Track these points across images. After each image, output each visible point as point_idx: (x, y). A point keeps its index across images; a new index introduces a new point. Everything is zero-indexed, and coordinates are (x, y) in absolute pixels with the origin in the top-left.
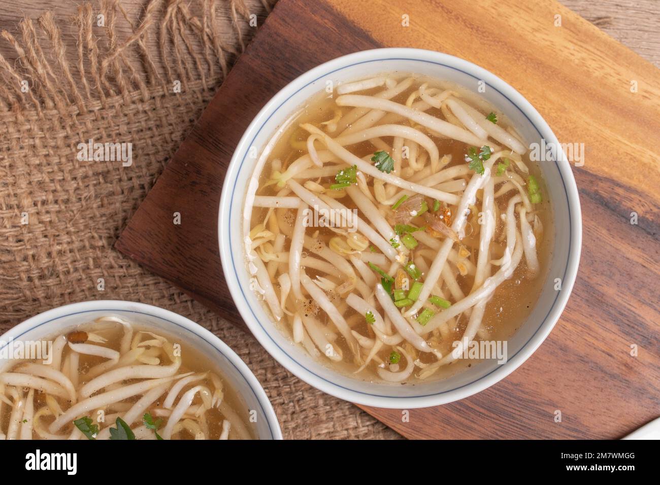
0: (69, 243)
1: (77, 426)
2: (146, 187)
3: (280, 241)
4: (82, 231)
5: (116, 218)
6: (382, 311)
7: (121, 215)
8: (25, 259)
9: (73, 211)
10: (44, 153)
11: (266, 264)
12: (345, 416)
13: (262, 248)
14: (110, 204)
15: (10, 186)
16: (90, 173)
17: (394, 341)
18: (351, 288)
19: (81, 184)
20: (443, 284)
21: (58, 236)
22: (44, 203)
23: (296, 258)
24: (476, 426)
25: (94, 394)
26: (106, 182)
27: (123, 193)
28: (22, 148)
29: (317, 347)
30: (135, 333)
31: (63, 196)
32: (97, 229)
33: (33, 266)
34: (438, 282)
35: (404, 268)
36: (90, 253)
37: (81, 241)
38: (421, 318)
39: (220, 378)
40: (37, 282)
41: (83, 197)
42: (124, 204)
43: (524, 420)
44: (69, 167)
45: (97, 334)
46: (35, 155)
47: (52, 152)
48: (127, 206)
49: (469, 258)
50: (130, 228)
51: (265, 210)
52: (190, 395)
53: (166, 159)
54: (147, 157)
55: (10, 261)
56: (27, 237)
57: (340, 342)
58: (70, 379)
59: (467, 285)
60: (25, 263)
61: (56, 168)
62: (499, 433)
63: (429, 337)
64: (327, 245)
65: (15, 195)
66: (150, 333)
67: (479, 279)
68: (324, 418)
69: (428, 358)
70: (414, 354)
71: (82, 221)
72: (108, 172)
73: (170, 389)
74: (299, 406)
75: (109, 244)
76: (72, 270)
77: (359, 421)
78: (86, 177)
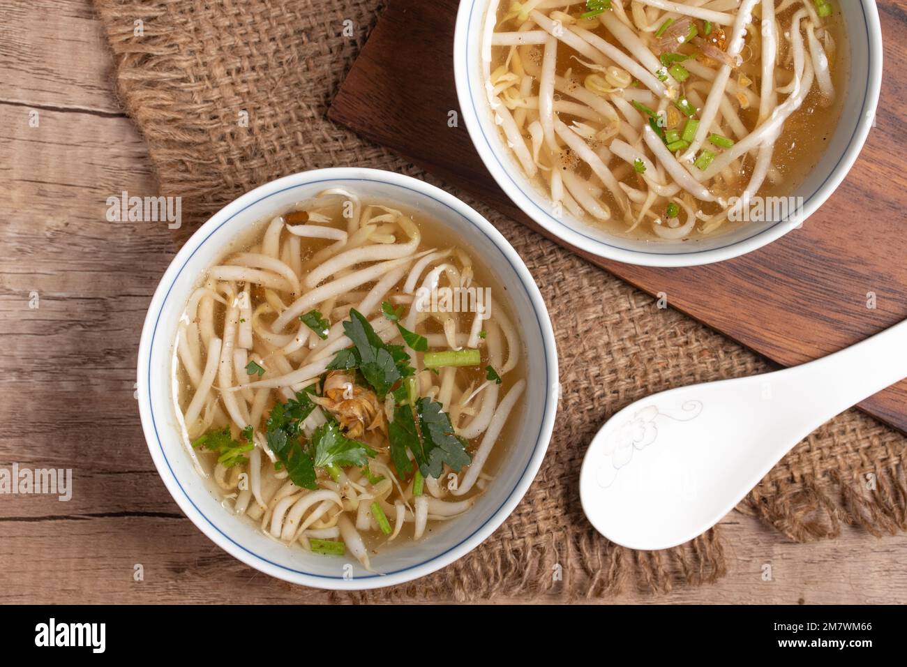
0: (272, 116)
1: (304, 322)
2: (358, 43)
3: (527, 84)
4: (286, 101)
5: (325, 82)
6: (653, 158)
7: (331, 79)
8: (223, 138)
9: (273, 79)
10: (234, 12)
11: (512, 112)
12: (615, 296)
13: (506, 93)
14: (317, 66)
15: (198, 54)
16: (291, 31)
17: (670, 191)
18: (615, 133)
19: (280, 45)
20: (722, 121)
21: (259, 108)
22: (239, 71)
23: (548, 103)
24: (772, 295)
25: (321, 284)
26: (310, 41)
27: (331, 52)
28: (207, 8)
29: (580, 205)
30: (363, 208)
31: (260, 61)
32: (304, 98)
33: (233, 146)
34: (716, 118)
35: (674, 105)
36: (298, 126)
37: (287, 112)
38: (700, 163)
39: (468, 253)
40: (238, 164)
41: (284, 60)
42: (334, 65)
43: (829, 283)
44: (264, 26)
45: (320, 213)
46: (224, 15)
47: (243, 10)
48: (338, 67)
49: (750, 87)
50: (343, 91)
51: (506, 49)
52: (434, 276)
53: (379, 8)
54: (356, 8)
55: (205, 142)
56: (222, 112)
57: (607, 198)
58: (292, 267)
59: (750, 119)
60: (223, 143)
61: (250, 28)
62: (801, 301)
63: (710, 183)
64: (583, 85)
65: (205, 64)
66: (380, 206)
67: (764, 110)
68: (590, 301)
69: (712, 208)
70: (695, 205)
71: (285, 89)
72: (312, 28)
73: (410, 270)
74: (560, 289)
75: (320, 114)
76: (278, 148)
77: (633, 302)
78: (286, 36)
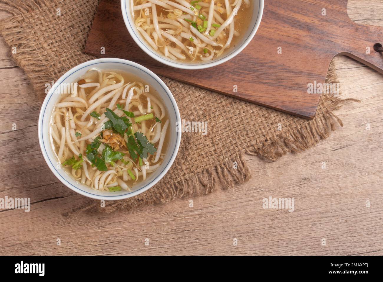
0: (66, 56)
1: (92, 115)
2: (90, 26)
3: (149, 21)
4: (70, 50)
5: (82, 42)
6: (196, 36)
7: (83, 40)
8: (51, 66)
9: (64, 44)
10: (46, 25)
11: (146, 31)
12: (194, 92)
13: (142, 25)
14: (78, 37)
15: (37, 41)
16: (67, 27)
17: (203, 46)
18: (181, 31)
19: (64, 32)
20: (215, 19)
21: (61, 55)
22: (52, 44)
23: (157, 26)
24: (245, 79)
25: (94, 102)
26: (74, 29)
27: (81, 31)
28: (37, 25)
29: (175, 56)
30: (103, 75)
31: (59, 39)
32: (75, 48)
33: (55, 68)
34: (213, 19)
35: (198, 17)
36: (76, 58)
37: (71, 54)
38: (211, 34)
39: (141, 82)
40: (58, 74)
41: (66, 37)
42: (83, 35)
43: (264, 71)
44: (57, 27)
45: (89, 79)
46: (43, 26)
47: (49, 23)
48: (85, 36)
49: (222, 7)
50: (88, 42)
51: (139, 11)
52: (131, 93)
53: (95, 14)
54: (87, 15)
55: (46, 69)
56: (49, 58)
57: (183, 52)
58: (83, 98)
59: (224, 17)
60: (51, 68)
61: (53, 29)
62: (256, 79)
63: (216, 40)
64: (167, 18)
65: (40, 44)
66: (109, 72)
67: (228, 12)
68: (186, 95)
69: (218, 48)
70: (212, 48)
71: (69, 47)
72: (73, 25)
73: (123, 91)
74: (175, 93)
75: (82, 52)
76: (70, 67)
77: (200, 93)
78: (65, 29)
